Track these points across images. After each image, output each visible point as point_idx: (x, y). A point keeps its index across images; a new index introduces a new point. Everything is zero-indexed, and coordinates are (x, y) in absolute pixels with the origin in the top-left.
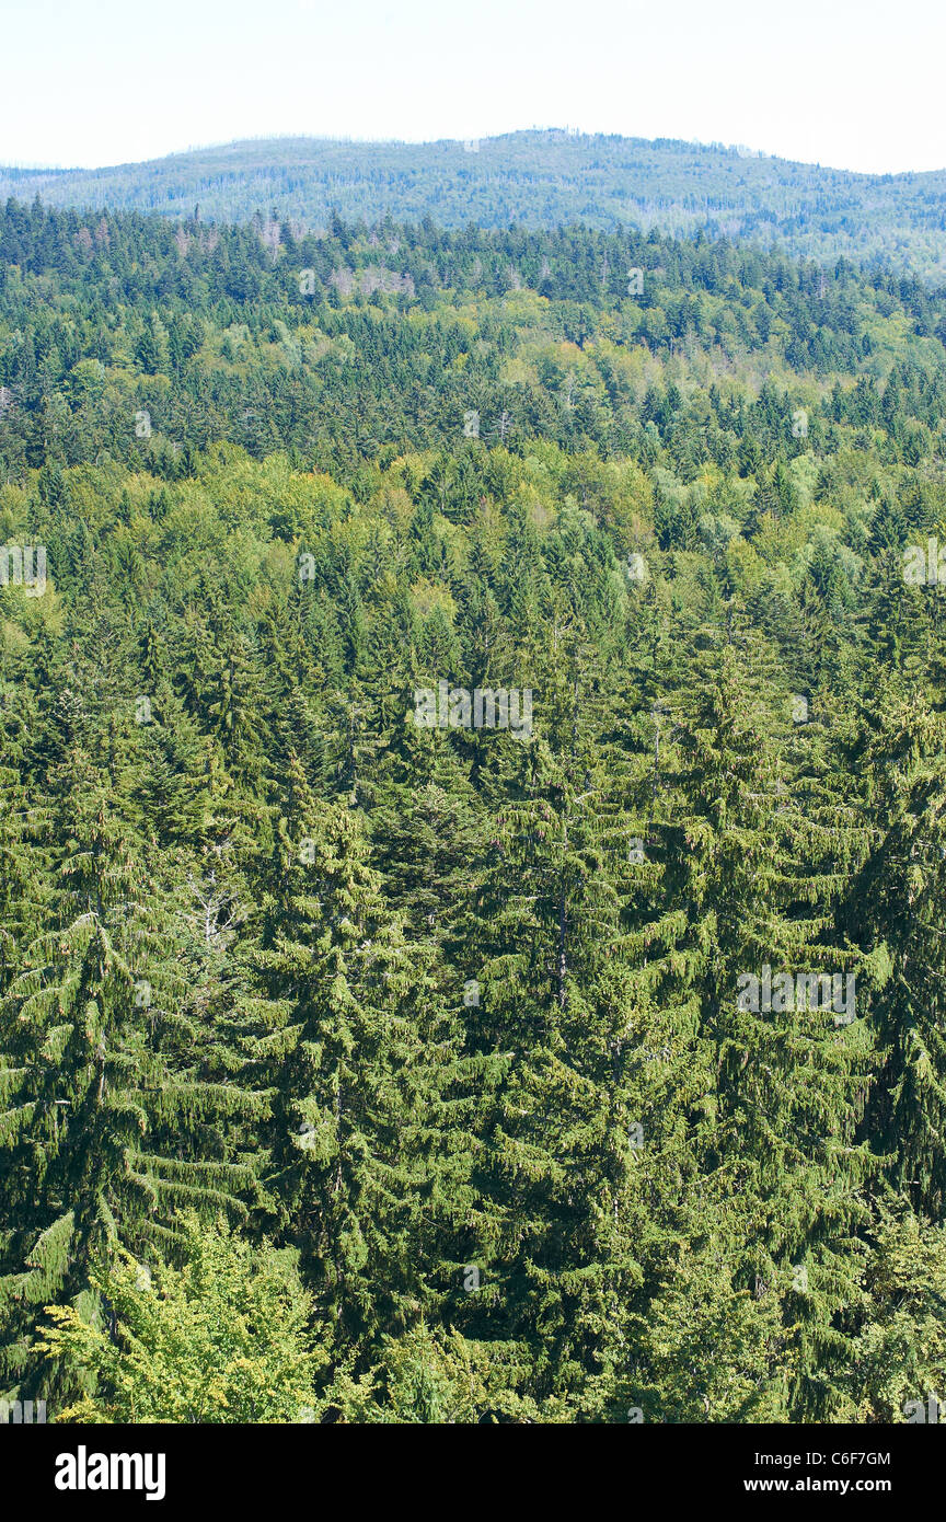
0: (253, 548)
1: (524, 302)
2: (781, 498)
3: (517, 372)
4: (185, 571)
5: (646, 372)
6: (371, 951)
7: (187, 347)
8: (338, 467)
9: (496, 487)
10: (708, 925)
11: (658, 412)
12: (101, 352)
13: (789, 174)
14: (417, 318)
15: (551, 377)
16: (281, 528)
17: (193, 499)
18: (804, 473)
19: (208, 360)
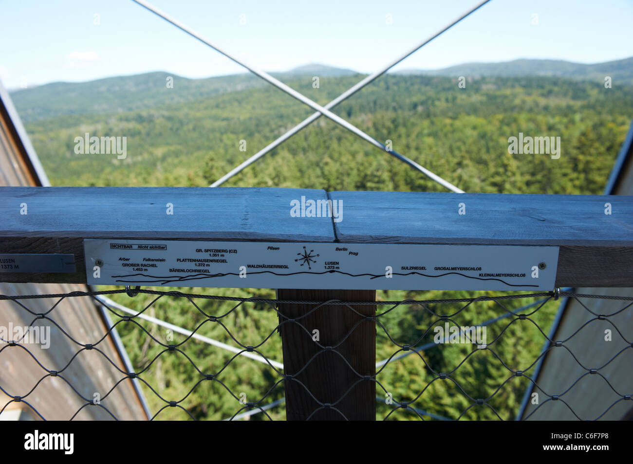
0: (469, 132)
1: (519, 90)
2: (572, 122)
3: (517, 102)
4: (457, 135)
5: (543, 102)
6: (513, 179)
7: (454, 99)
8: (485, 117)
9: (515, 120)
10: (582, 176)
11: (546, 108)
12: (439, 99)
13: (572, 65)
14: (498, 93)
15: (524, 102)
16: (474, 128)
17: (458, 123)
18: (577, 117)
19: (458, 101)
